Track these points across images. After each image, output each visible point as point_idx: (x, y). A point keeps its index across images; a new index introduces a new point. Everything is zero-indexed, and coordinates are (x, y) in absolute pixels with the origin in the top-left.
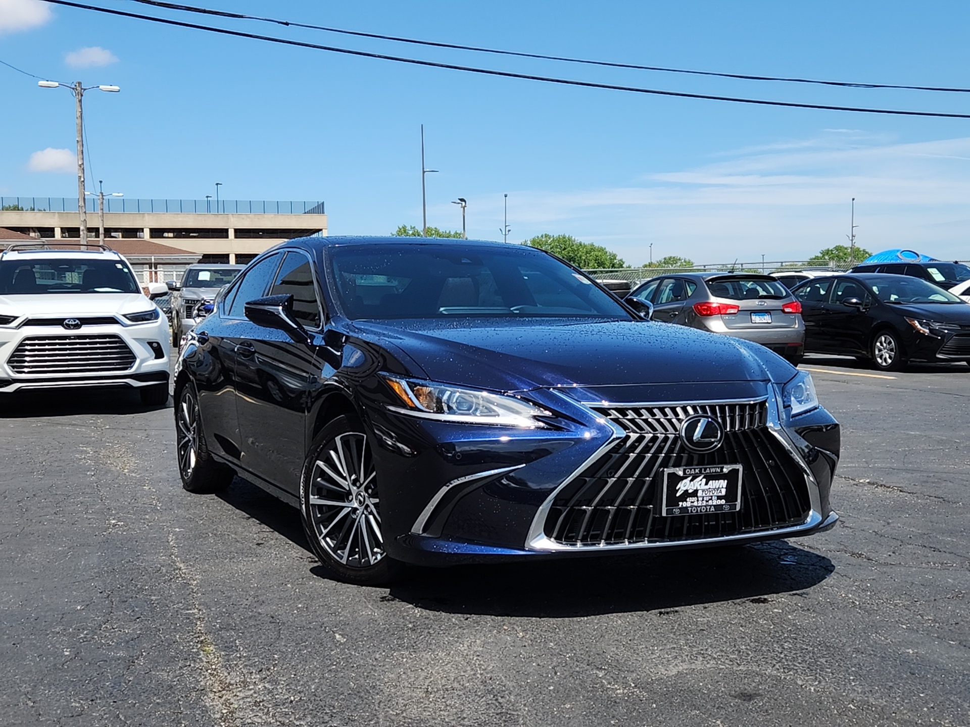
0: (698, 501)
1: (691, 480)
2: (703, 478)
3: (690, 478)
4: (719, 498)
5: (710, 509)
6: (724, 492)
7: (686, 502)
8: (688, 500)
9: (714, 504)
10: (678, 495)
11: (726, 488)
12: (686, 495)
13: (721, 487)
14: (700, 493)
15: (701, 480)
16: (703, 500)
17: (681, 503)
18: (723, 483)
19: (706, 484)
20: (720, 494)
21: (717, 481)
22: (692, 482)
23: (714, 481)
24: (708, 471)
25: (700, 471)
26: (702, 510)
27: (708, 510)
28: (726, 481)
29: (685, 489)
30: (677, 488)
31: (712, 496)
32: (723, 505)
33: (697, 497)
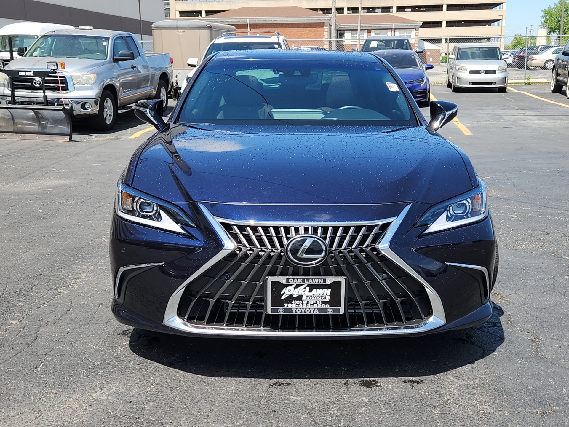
0: (303, 304)
1: (295, 288)
2: (307, 286)
3: (294, 286)
4: (323, 302)
5: (314, 311)
6: (328, 298)
7: (292, 304)
8: (293, 302)
9: (319, 307)
10: (283, 298)
11: (330, 295)
12: (290, 298)
13: (325, 294)
14: (304, 298)
15: (305, 288)
16: (307, 303)
17: (286, 305)
18: (328, 292)
19: (310, 291)
20: (324, 300)
21: (321, 290)
22: (296, 289)
23: (318, 290)
24: (310, 281)
25: (303, 280)
26: (306, 311)
27: (312, 312)
28: (330, 290)
29: (290, 294)
30: (282, 293)
31: (316, 301)
32: (327, 309)
33: (302, 301)
